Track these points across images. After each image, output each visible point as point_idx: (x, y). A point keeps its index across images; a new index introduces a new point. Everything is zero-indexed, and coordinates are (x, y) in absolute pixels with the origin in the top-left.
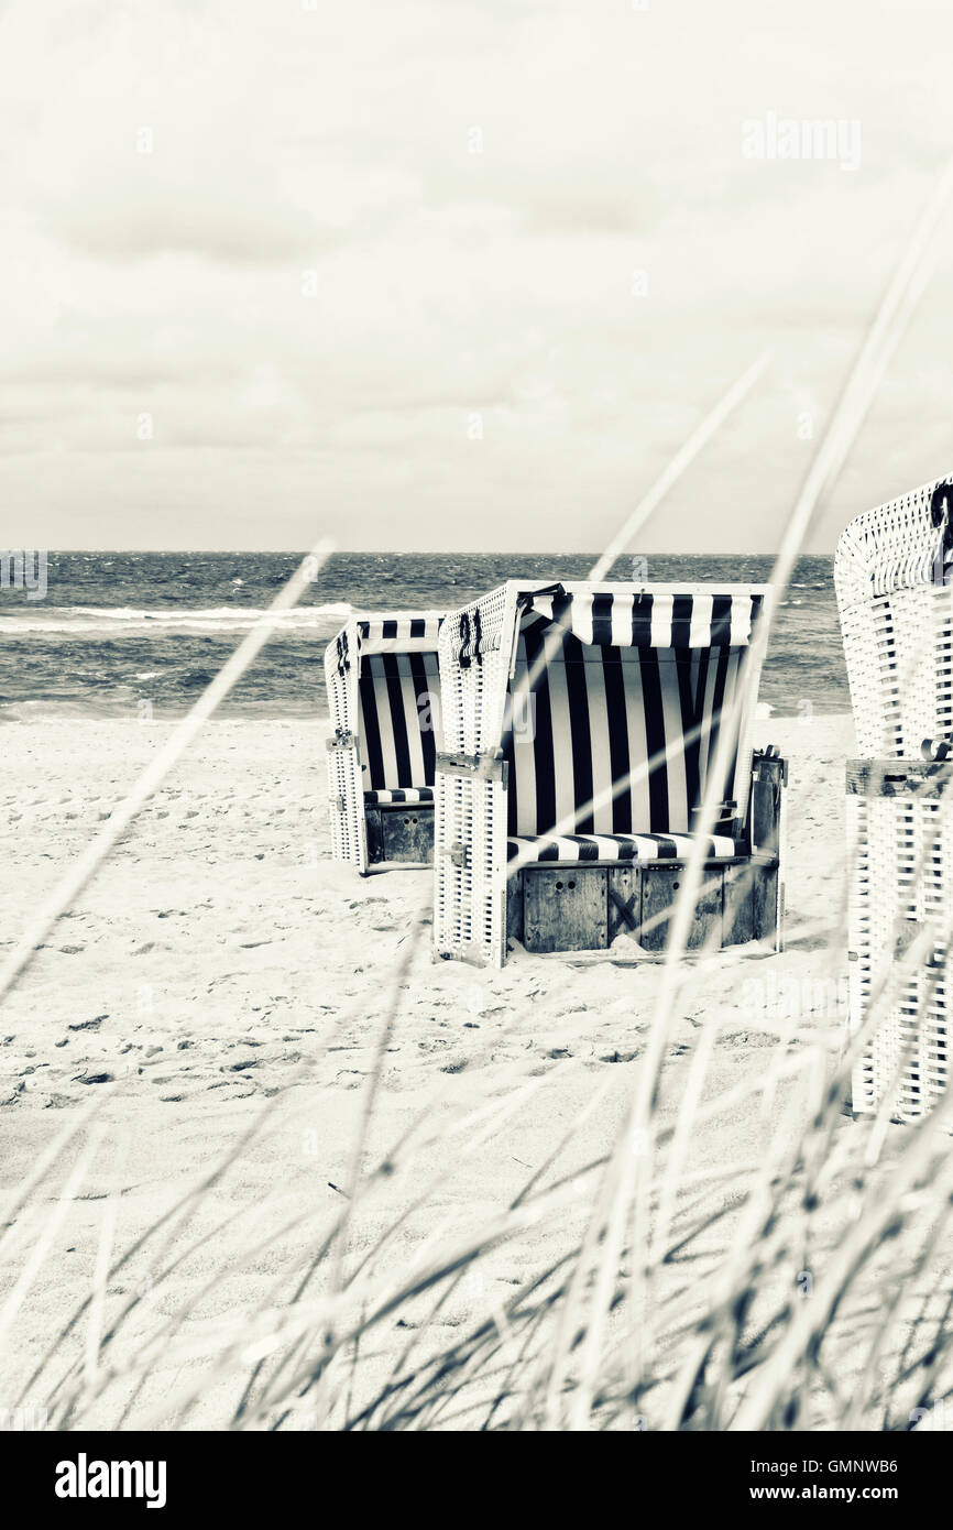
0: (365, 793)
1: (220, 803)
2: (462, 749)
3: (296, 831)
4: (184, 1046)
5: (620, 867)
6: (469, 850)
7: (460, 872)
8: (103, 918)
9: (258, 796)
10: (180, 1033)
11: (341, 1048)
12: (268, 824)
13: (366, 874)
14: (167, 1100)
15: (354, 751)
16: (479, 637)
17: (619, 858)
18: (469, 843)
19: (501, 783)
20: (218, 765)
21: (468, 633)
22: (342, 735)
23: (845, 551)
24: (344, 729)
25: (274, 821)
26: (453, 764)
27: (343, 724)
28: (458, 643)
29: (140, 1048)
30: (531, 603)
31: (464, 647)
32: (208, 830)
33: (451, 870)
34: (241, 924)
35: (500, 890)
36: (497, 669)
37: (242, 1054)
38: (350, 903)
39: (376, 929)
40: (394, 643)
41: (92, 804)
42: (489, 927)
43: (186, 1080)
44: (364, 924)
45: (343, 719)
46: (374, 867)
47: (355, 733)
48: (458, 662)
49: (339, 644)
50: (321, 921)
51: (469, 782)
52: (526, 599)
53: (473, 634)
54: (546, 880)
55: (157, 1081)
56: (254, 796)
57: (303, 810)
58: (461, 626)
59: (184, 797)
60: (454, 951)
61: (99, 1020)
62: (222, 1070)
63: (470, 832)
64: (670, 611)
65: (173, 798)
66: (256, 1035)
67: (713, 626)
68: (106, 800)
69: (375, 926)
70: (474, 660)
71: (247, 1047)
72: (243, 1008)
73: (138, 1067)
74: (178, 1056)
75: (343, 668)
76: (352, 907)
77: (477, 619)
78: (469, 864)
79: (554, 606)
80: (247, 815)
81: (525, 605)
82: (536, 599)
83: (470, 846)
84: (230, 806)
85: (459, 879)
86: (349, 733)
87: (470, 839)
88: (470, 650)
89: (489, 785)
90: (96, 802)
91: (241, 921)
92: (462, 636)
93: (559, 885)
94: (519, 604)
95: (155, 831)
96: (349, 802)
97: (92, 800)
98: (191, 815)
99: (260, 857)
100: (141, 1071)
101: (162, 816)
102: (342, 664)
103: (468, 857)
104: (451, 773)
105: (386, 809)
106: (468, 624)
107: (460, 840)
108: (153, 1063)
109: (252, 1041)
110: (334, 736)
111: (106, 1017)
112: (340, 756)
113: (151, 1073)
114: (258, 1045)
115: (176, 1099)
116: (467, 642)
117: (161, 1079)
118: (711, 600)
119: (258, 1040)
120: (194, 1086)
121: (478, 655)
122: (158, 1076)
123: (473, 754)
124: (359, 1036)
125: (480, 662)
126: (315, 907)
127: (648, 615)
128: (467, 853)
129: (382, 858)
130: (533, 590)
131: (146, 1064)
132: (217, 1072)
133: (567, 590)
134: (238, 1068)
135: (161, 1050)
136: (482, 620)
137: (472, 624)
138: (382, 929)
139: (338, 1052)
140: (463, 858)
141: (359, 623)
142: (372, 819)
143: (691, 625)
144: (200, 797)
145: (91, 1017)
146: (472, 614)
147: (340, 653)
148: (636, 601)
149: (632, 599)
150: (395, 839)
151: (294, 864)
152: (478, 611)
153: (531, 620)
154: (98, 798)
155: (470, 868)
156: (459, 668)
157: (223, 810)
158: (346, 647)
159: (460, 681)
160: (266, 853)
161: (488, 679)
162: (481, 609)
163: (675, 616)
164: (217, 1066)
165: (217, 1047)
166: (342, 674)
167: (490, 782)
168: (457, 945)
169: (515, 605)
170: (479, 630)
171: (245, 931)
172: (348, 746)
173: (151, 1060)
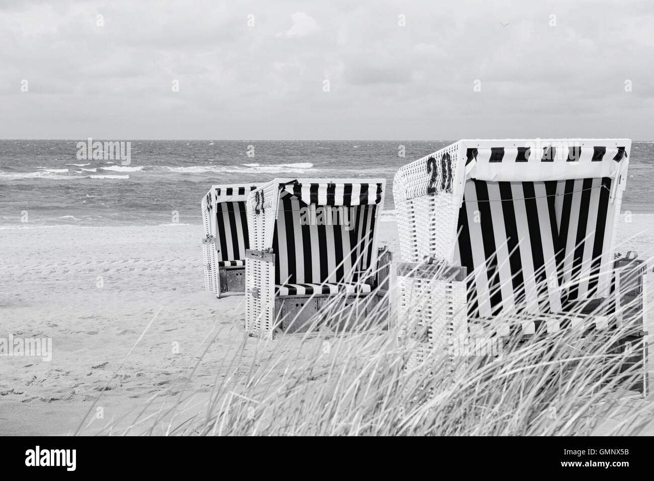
0: (219, 262)
1: (158, 263)
2: (256, 248)
3: (191, 277)
4: (139, 375)
5: (323, 297)
6: (259, 290)
7: (256, 300)
8: (106, 319)
9: (174, 260)
10: (138, 370)
11: (203, 375)
12: (179, 273)
13: (220, 298)
14: (132, 398)
15: (214, 244)
16: (263, 202)
17: (322, 293)
18: (259, 288)
19: (272, 263)
20: (157, 246)
21: (259, 200)
22: (209, 238)
23: (397, 181)
24: (210, 234)
25: (181, 272)
26: (253, 254)
27: (210, 232)
28: (255, 203)
29: (121, 376)
30: (284, 188)
31: (257, 205)
32: (152, 276)
33: (252, 298)
34: (165, 321)
35: (272, 308)
36: (271, 215)
37: (163, 378)
38: (212, 311)
39: (221, 323)
40: (231, 198)
41: (101, 264)
42: (267, 323)
43: (139, 389)
44: (217, 321)
45: (209, 230)
46: (223, 294)
47: (215, 236)
48: (255, 212)
49: (208, 198)
50: (199, 319)
51: (260, 262)
52: (282, 186)
53: (261, 200)
54: (292, 303)
55: (128, 390)
56: (173, 260)
57: (194, 267)
58: (256, 197)
59: (142, 261)
60: (254, 333)
61: (104, 364)
62: (154, 385)
63: (260, 283)
64: (343, 191)
65: (137, 261)
66: (169, 370)
67: (361, 196)
68: (106, 263)
69: (221, 322)
70: (261, 211)
71: (165, 375)
72: (164, 359)
73: (120, 384)
74: (137, 379)
75: (210, 208)
76: (212, 313)
77: (262, 194)
78: (259, 296)
79: (294, 189)
80: (169, 269)
81: (282, 189)
82: (286, 186)
83: (260, 289)
84: (162, 265)
85: (255, 303)
86: (212, 237)
87: (260, 286)
88: (259, 207)
89: (267, 264)
90: (103, 263)
91: (165, 319)
92: (256, 201)
93: (297, 305)
94: (279, 188)
95: (128, 277)
96: (212, 266)
97: (100, 262)
98: (144, 269)
99: (174, 289)
100: (121, 386)
101: (131, 270)
102: (209, 207)
103: (259, 293)
104: (252, 258)
105: (228, 269)
106: (259, 195)
107: (255, 286)
108: (127, 382)
109: (167, 373)
110: (206, 238)
111: (107, 363)
112: (208, 246)
113: (126, 386)
114: (169, 374)
115: (136, 397)
116: (258, 203)
117: (130, 389)
118: (360, 185)
119: (170, 372)
120: (143, 391)
121: (263, 209)
122: (129, 387)
123: (261, 250)
124: (211, 370)
125: (264, 212)
126: (197, 313)
127: (334, 192)
128: (258, 292)
129: (227, 290)
130: (285, 183)
131: (123, 383)
132: (152, 386)
133: (299, 182)
134: (161, 384)
135: (130, 377)
136: (264, 194)
137: (260, 196)
138: (224, 323)
139: (202, 377)
140: (257, 294)
141: (216, 189)
142: (222, 273)
143: (352, 196)
144: (149, 261)
145: (101, 363)
146: (260, 192)
147: (208, 202)
148: (329, 186)
149: (327, 186)
150: (232, 282)
151: (189, 293)
152: (263, 191)
153: (284, 194)
154: (103, 262)
155: (260, 298)
156: (255, 214)
157: (159, 267)
158: (211, 199)
159: (255, 220)
160: (177, 288)
161: (267, 219)
162: (264, 190)
163: (345, 193)
164: (152, 383)
165: (153, 375)
166: (209, 211)
167: (268, 262)
168: (255, 330)
169: (278, 189)
170: (263, 199)
171: (166, 324)
172: (212, 242)
173: (125, 381)
